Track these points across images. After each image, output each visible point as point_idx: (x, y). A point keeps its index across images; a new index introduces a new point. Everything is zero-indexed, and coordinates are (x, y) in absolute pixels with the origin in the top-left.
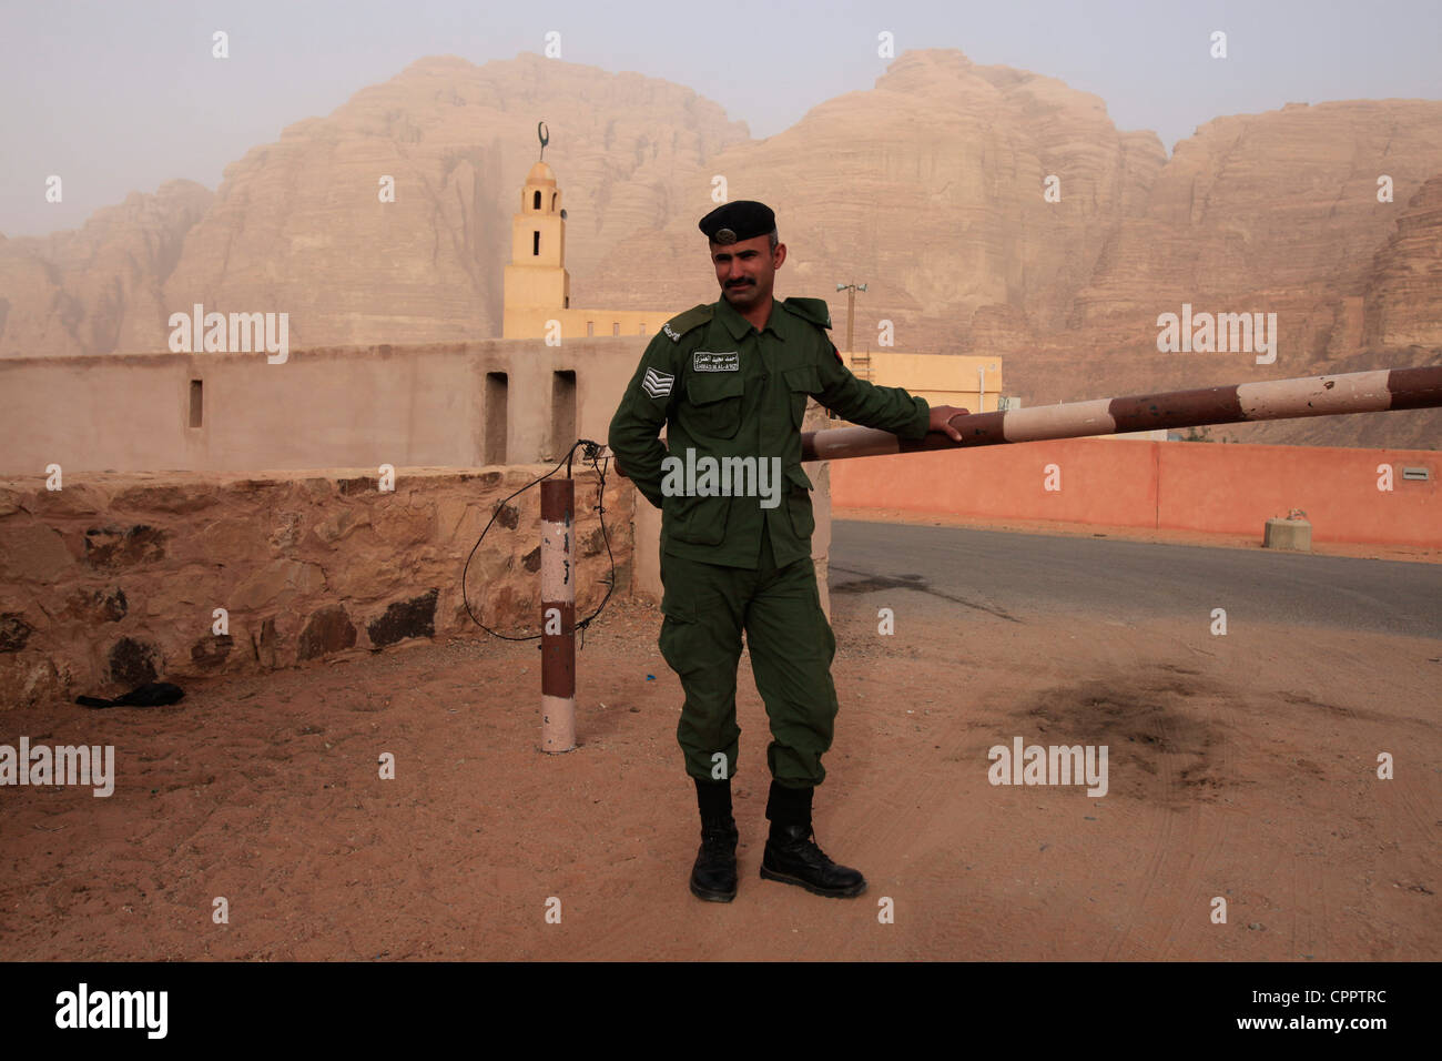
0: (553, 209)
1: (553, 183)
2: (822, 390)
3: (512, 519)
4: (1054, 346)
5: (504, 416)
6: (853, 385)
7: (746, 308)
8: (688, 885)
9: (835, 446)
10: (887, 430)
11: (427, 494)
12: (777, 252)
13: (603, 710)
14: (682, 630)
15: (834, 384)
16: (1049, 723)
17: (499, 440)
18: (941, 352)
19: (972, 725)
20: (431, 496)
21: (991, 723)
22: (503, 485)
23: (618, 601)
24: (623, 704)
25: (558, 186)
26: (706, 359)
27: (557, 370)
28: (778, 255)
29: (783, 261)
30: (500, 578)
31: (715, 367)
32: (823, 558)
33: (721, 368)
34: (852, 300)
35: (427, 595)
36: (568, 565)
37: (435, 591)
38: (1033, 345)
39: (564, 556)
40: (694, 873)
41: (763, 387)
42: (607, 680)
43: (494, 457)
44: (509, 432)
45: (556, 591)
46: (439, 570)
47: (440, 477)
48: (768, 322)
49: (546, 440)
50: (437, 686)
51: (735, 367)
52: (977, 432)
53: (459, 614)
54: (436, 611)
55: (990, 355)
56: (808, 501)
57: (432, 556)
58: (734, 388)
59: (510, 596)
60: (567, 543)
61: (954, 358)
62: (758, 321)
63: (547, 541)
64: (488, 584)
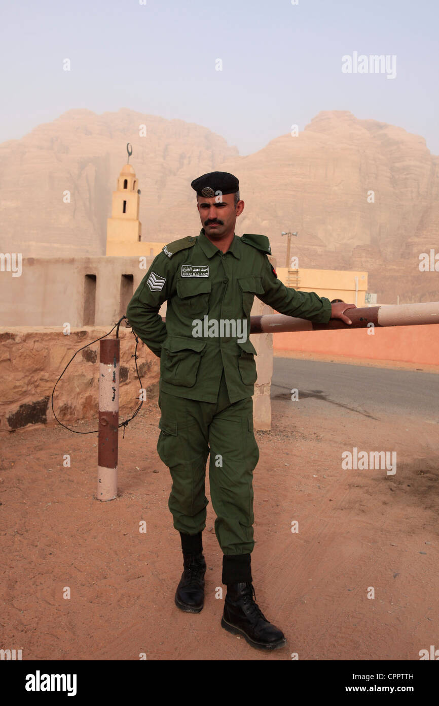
0: (134, 189)
1: (134, 175)
2: (264, 292)
3: (93, 358)
4: (395, 267)
5: (94, 298)
6: (283, 290)
7: (216, 238)
8: (174, 598)
9: (274, 325)
10: (305, 318)
11: (44, 343)
12: (239, 205)
13: (138, 471)
14: (169, 439)
15: (271, 289)
16: (395, 485)
17: (91, 312)
18: (335, 269)
19: (351, 486)
20: (47, 343)
21: (362, 485)
22: (88, 338)
23: (154, 404)
24: (149, 468)
25: (137, 177)
26: (189, 270)
27: (124, 274)
28: (239, 207)
29: (241, 212)
30: (85, 391)
31: (194, 275)
32: (268, 383)
33: (198, 275)
34: (289, 240)
35: (42, 400)
36: (115, 390)
37: (47, 398)
38: (384, 266)
39: (112, 384)
40: (178, 591)
41: (224, 289)
42: (142, 452)
43: (89, 321)
44: (97, 307)
45: (108, 406)
46: (49, 386)
47: (51, 333)
48: (229, 248)
49: (117, 312)
50: (42, 454)
51: (206, 275)
52: (361, 319)
53: (61, 411)
54: (48, 409)
55: (361, 271)
56: (253, 361)
57: (46, 378)
58: (205, 288)
59: (92, 400)
60: (114, 377)
61: (342, 272)
62: (224, 246)
63: (103, 376)
64: (79, 394)
